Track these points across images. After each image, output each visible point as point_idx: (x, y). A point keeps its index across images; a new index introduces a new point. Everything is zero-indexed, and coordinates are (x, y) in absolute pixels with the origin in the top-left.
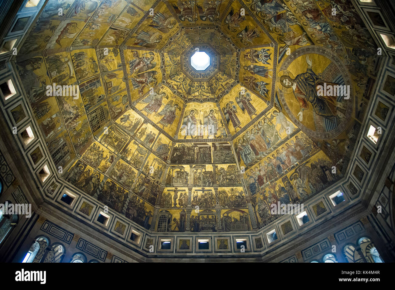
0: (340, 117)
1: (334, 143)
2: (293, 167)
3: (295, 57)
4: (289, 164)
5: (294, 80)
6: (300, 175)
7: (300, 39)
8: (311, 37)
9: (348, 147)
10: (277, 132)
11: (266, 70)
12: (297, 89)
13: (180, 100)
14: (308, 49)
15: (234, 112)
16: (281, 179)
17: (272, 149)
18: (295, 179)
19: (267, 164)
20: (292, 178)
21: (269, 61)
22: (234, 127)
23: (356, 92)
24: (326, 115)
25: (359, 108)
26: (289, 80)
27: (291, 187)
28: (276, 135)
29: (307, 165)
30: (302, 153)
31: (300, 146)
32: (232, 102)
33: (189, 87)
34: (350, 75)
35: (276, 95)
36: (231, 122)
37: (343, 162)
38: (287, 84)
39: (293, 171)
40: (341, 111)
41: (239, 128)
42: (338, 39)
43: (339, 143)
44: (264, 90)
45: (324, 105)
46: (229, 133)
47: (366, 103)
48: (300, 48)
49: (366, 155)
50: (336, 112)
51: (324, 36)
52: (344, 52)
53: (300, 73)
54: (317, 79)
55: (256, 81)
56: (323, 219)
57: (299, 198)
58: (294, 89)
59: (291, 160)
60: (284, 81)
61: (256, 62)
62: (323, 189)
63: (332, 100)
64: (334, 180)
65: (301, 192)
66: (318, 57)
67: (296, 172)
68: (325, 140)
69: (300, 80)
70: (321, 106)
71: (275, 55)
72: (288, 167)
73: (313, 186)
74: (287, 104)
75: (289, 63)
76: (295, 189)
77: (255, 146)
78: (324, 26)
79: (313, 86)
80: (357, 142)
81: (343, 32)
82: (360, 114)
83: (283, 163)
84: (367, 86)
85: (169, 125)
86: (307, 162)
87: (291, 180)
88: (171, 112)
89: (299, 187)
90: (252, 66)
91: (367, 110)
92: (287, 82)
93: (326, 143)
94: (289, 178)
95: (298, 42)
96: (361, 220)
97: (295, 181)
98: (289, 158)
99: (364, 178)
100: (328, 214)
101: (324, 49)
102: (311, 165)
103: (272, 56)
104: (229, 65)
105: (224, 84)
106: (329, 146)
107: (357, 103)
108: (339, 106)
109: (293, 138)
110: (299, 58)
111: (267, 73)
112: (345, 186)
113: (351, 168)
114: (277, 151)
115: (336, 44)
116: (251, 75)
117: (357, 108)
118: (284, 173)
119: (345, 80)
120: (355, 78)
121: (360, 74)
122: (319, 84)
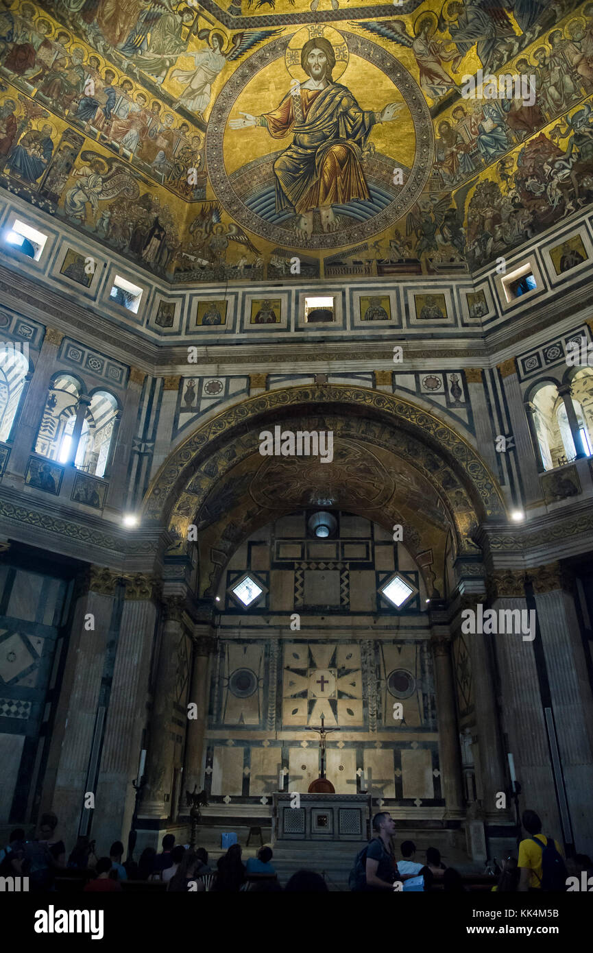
0: (302, 225)
1: (231, 230)
2: (114, 149)
3: (390, 72)
4: (115, 132)
5: (329, 80)
6: (109, 178)
9: (246, 267)
10: (172, 64)
12: (310, 94)
14: (417, 103)
17: (125, 64)
18: (91, 167)
20: (89, 157)
23: (376, 243)
24: (284, 189)
26: (325, 65)
27: (69, 167)
28: (163, 62)
29: (141, 185)
34: (402, 218)
37: (203, 268)
38: (311, 61)
39: (108, 153)
40: (317, 221)
43: (239, 242)
45: (304, 176)
47: (368, 272)
48: (415, 81)
50: (307, 211)
52: (442, 193)
53: (355, 93)
54: (359, 143)
56: (67, 291)
57: (61, 202)
58: (306, 86)
59: (127, 136)
60: (317, 51)
62: (121, 252)
63: (326, 193)
64: (153, 266)
65: (76, 199)
66: (410, 134)
67: (110, 161)
68: (223, 206)
69: (338, 99)
70: (297, 170)
72: (107, 132)
73: (109, 223)
74: (258, 74)
75: (368, 57)
76: (70, 179)
79: (337, 135)
80: (277, 282)
82: (336, 267)
83: (107, 114)
84: (400, 261)
86: (146, 182)
87: (84, 158)
89: (81, 188)
92: (317, 60)
93: (215, 210)
94: (84, 148)
96: (133, 370)
97: (88, 171)
98: (129, 126)
100: (86, 296)
101: (432, 144)
102: (146, 195)
106: (215, 219)
107: (355, 251)
108: (324, 213)
110: (389, 84)
113: (208, 291)
114: (126, 81)
115: (452, 171)
117: (344, 255)
118: (87, 129)
119: (387, 211)
120: (402, 231)
121: (414, 239)
122: (349, 152)
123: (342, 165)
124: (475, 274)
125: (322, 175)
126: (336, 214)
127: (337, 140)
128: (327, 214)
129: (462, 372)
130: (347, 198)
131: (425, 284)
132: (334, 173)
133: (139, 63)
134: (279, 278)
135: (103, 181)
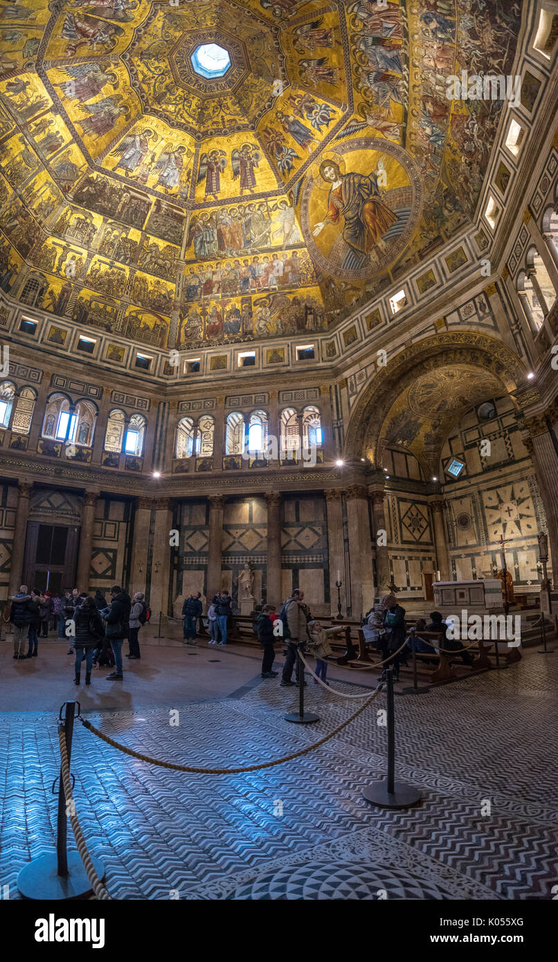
0: (373, 259)
1: (342, 286)
2: (267, 290)
3: (367, 146)
4: (263, 283)
5: (342, 176)
6: (271, 305)
7: (391, 126)
8: (408, 135)
9: (357, 300)
10: (270, 233)
11: (309, 137)
12: (338, 191)
13: (137, 102)
14: (392, 148)
15: (219, 169)
16: (240, 298)
17: (249, 252)
18: (260, 306)
19: (230, 268)
20: (257, 303)
21: (323, 127)
22: (206, 192)
23: (413, 241)
24: (355, 247)
25: (403, 263)
26: (335, 171)
27: (251, 314)
28: (265, 236)
29: (288, 296)
30: (290, 277)
31: (293, 267)
32: (224, 153)
33: (164, 90)
34: (420, 216)
35: (302, 180)
36: (204, 182)
37: (338, 314)
38: (327, 175)
39: (264, 295)
40: (379, 252)
41: (213, 198)
42: (440, 163)
43: (348, 290)
44: (288, 163)
46: (193, 196)
47: (415, 262)
48: (382, 139)
49: (374, 320)
50: (371, 250)
51: (427, 147)
52: (435, 185)
53: (358, 171)
54: (376, 194)
55: (283, 144)
56: (274, 370)
57: (255, 332)
58: (334, 188)
59: (269, 280)
60: (326, 169)
61: (302, 117)
62: (293, 334)
63: (376, 233)
64: (314, 329)
65: (260, 326)
66: (398, 167)
67: (267, 297)
68: (333, 276)
69: (352, 181)
70: (356, 232)
71: (339, 125)
72: (259, 286)
73: (282, 325)
74: (310, 202)
75: (351, 149)
76: (254, 319)
77: (225, 234)
78: (437, 135)
79: (363, 200)
80: (373, 299)
81: (453, 161)
82: (398, 270)
84: (430, 243)
85: (94, 136)
86: (290, 293)
87: (255, 305)
88: (111, 114)
89: (261, 319)
90: (291, 119)
91: (411, 271)
92: (329, 172)
93: (331, 281)
94: (253, 301)
95: (384, 129)
96: (321, 387)
97: (260, 309)
98: (267, 276)
99: (353, 344)
100: (284, 366)
101: (414, 162)
102: (294, 299)
103: (333, 124)
104: (255, 95)
105: (227, 118)
106: (333, 286)
107: (405, 254)
108: (379, 245)
109: (289, 253)
110: (371, 152)
111: (309, 142)
112: (324, 343)
113: (344, 326)
114: (254, 258)
115: (433, 168)
116: (282, 130)
117: (400, 261)
118: (250, 292)
119: (411, 218)
120: (424, 224)
121: (432, 224)
122: (374, 202)
123: (375, 213)
124: (474, 221)
125: (368, 226)
126: (385, 240)
127: (364, 201)
128: (381, 244)
129: (483, 292)
130: (386, 227)
131: (449, 247)
132: (373, 220)
133: (255, 246)
134: (373, 297)
135: (269, 308)
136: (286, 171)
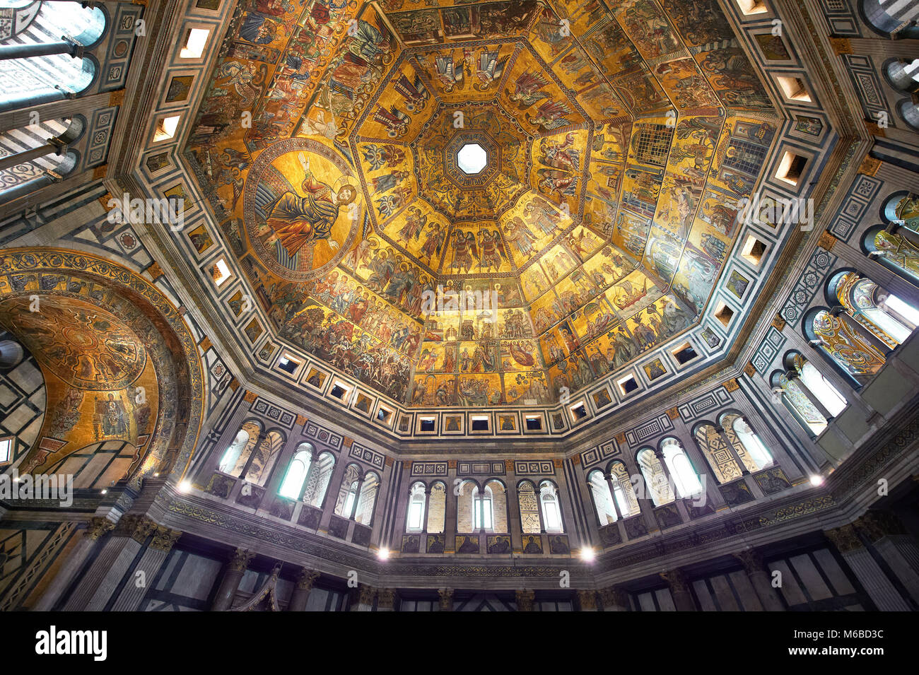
1: (239, 182)
2: (271, 85)
4: (282, 83)
5: (339, 206)
6: (251, 86)
11: (379, 189)
12: (329, 198)
15: (410, 101)
16: (283, 49)
17: (324, 82)
18: (257, 73)
19: (322, 52)
20: (264, 71)
21: (378, 205)
22: (405, 76)
23: (271, 277)
24: (277, 205)
25: (255, 269)
26: (345, 200)
28: (327, 104)
30: (270, 114)
32: (415, 113)
34: (289, 281)
35: (352, 163)
36: (412, 81)
38: (345, 191)
39: (268, 81)
40: (267, 236)
41: (396, 78)
43: (235, 191)
44: (371, 157)
45: (288, 214)
46: (411, 61)
47: (254, 284)
50: (270, 227)
54: (314, 235)
55: (387, 163)
58: (333, 194)
59: (281, 91)
60: (350, 193)
61: (394, 192)
63: (284, 232)
64: (194, 134)
67: (263, 83)
69: (332, 214)
70: (289, 208)
71: (373, 218)
72: (281, 78)
74: (331, 162)
75: (354, 221)
77: (357, 68)
79: (315, 222)
82: (249, 264)
83: (293, 76)
84: (268, 296)
90: (398, 182)
92: (347, 194)
97: (254, 72)
98: (287, 91)
103: (376, 212)
108: (273, 236)
110: (345, 237)
111: (375, 187)
114: (314, 85)
116: (396, 168)
117: (257, 263)
118: (282, 64)
119: (288, 271)
121: (281, 294)
122: (309, 232)
123: (301, 231)
124: (279, 338)
125: (292, 224)
127: (312, 223)
128: (273, 239)
130: (286, 245)
131: (263, 318)
132: (296, 230)
133: (326, 90)
134: (226, 234)
135: (249, 84)
136: (366, 151)
